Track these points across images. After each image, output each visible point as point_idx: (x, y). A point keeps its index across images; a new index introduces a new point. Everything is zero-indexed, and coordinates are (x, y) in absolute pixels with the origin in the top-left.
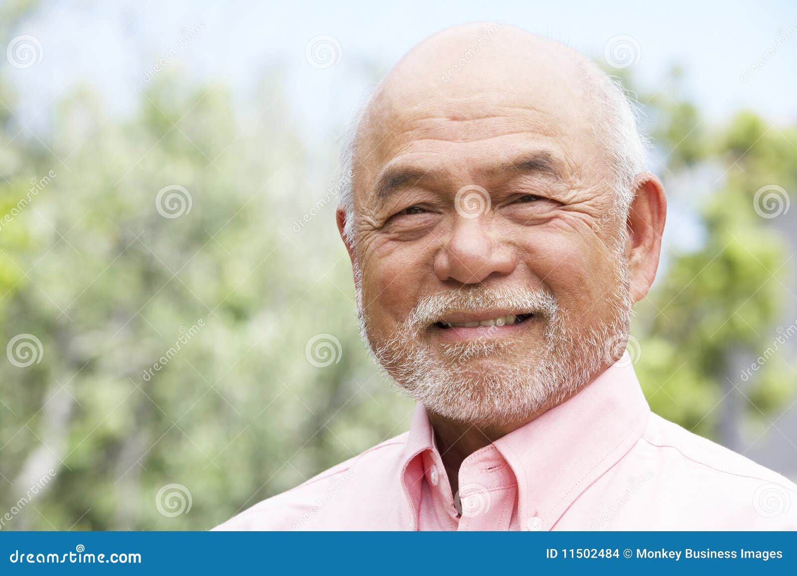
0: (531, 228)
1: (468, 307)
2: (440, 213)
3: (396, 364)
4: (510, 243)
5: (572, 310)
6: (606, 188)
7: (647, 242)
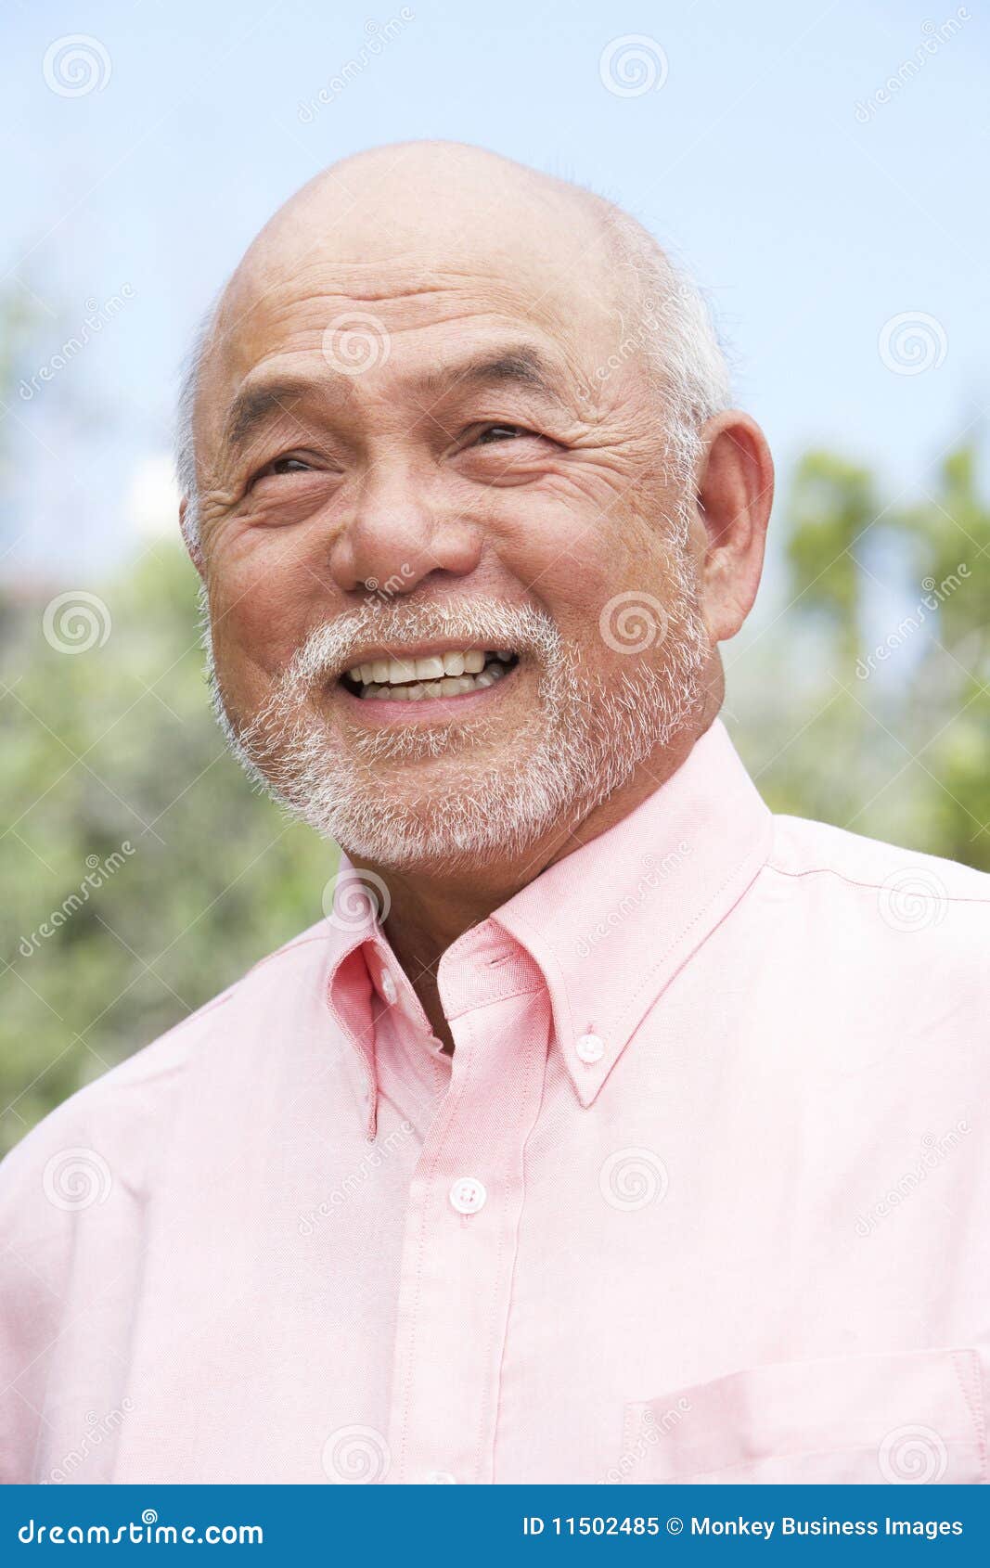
0: (508, 492)
1: (391, 637)
2: (341, 471)
3: (272, 757)
4: (467, 518)
5: (586, 643)
6: (648, 426)
7: (740, 539)
